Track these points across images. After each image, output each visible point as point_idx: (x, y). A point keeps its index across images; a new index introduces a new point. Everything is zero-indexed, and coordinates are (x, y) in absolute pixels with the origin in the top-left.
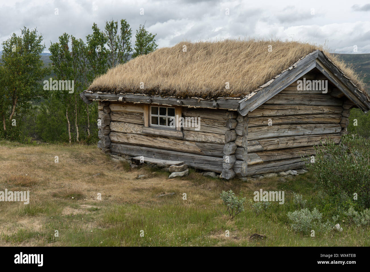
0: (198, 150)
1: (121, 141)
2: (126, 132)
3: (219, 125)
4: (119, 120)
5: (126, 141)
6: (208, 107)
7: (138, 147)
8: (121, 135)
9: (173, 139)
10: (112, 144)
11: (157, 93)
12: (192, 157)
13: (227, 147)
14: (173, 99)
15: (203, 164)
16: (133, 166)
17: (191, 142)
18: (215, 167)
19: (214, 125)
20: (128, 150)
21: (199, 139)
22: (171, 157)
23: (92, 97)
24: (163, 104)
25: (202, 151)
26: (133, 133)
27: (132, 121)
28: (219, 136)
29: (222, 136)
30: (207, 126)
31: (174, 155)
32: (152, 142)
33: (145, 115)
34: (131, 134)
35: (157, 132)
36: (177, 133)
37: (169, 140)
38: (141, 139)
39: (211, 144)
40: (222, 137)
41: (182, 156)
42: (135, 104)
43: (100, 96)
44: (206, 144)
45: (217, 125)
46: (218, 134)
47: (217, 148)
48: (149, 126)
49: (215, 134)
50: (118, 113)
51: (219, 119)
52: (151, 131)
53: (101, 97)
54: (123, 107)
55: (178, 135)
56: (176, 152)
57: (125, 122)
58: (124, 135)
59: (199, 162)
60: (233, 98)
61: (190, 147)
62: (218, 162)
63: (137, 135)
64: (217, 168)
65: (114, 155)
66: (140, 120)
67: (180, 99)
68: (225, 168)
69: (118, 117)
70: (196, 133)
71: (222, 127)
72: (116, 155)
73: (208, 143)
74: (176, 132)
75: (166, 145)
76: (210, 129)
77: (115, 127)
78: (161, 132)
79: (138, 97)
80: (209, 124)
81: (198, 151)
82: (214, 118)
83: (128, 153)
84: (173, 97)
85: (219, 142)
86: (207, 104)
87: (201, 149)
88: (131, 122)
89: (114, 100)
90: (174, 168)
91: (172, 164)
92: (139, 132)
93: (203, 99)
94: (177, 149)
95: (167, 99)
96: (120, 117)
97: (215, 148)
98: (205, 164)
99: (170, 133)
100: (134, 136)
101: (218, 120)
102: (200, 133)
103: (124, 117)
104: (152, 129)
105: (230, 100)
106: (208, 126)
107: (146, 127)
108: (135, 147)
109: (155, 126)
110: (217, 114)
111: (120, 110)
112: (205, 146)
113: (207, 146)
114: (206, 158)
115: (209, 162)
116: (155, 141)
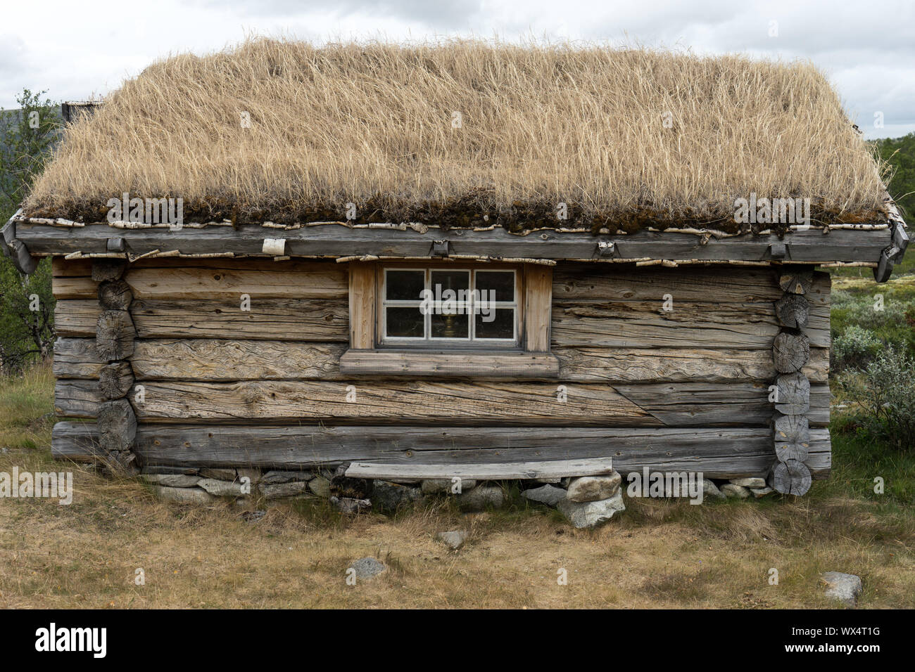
0: (632, 411)
1: (204, 414)
2: (231, 375)
3: (727, 320)
4: (193, 332)
5: (239, 411)
6: (732, 261)
7: (312, 431)
8: (204, 391)
9: (497, 383)
10: (148, 432)
11: (486, 217)
12: (607, 440)
13: (791, 391)
14: (572, 237)
15: (667, 457)
16: (348, 506)
17: (589, 386)
18: (721, 460)
19: (702, 321)
20: (250, 444)
21: (634, 373)
22: (499, 451)
23: (66, 242)
24: (505, 259)
25: (649, 415)
26: (279, 380)
27: (275, 330)
28: (727, 355)
29: (743, 356)
30: (675, 328)
31: (514, 440)
32: (389, 404)
33: (355, 306)
34: (268, 383)
35: (424, 365)
36: (533, 361)
37: (480, 389)
38: (329, 399)
39: (688, 387)
40: (742, 359)
41: (560, 442)
42: (341, 263)
43: (128, 237)
44: (665, 389)
45: (720, 319)
46: (724, 351)
47: (721, 398)
48: (378, 346)
49: (705, 351)
50: (180, 303)
51: (721, 300)
52: (393, 362)
53: (130, 243)
54: (217, 278)
55: (538, 367)
56: (519, 429)
57: (223, 339)
58: (227, 390)
59: (641, 453)
60: (858, 226)
61: (589, 406)
62: (731, 443)
63: (301, 385)
64: (732, 463)
65: (161, 477)
66: (324, 325)
67: (611, 236)
68: (786, 458)
69: (189, 321)
70: (619, 352)
71: (743, 326)
72: (176, 473)
73: (676, 385)
74: (527, 358)
75: (470, 409)
76: (689, 336)
77: (165, 361)
78: (447, 364)
79: (377, 237)
80: (684, 319)
81: (630, 414)
82: (698, 296)
83: (254, 458)
84: (574, 230)
85: (729, 376)
86: (733, 251)
87: (648, 408)
88: (268, 336)
89: (214, 251)
90: (597, 486)
91: (578, 475)
92: (312, 373)
93: (725, 234)
94: (526, 418)
95: (538, 238)
96: (196, 318)
97: (710, 399)
98: (673, 457)
99: (492, 364)
100: (285, 390)
101: (718, 303)
102: (637, 352)
103: (224, 318)
104: (397, 356)
105: (841, 233)
106: (680, 324)
107: (362, 350)
108: (292, 431)
109: (404, 341)
110: (714, 284)
111: (197, 290)
112: (664, 395)
113: (675, 395)
114: (676, 437)
115: (690, 449)
116: (406, 398)
